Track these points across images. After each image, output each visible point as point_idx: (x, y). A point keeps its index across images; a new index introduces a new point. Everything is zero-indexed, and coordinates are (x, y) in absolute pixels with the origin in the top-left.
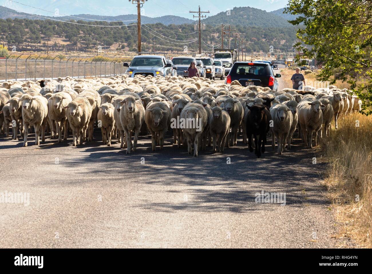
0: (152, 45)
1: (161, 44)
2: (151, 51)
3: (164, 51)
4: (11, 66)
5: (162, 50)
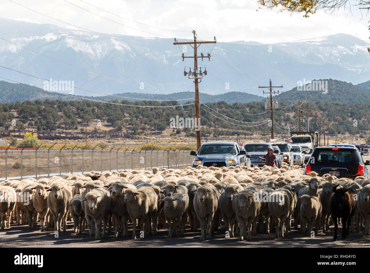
0: (213, 128)
1: (224, 128)
2: (212, 136)
3: (229, 135)
4: (42, 158)
5: (226, 135)
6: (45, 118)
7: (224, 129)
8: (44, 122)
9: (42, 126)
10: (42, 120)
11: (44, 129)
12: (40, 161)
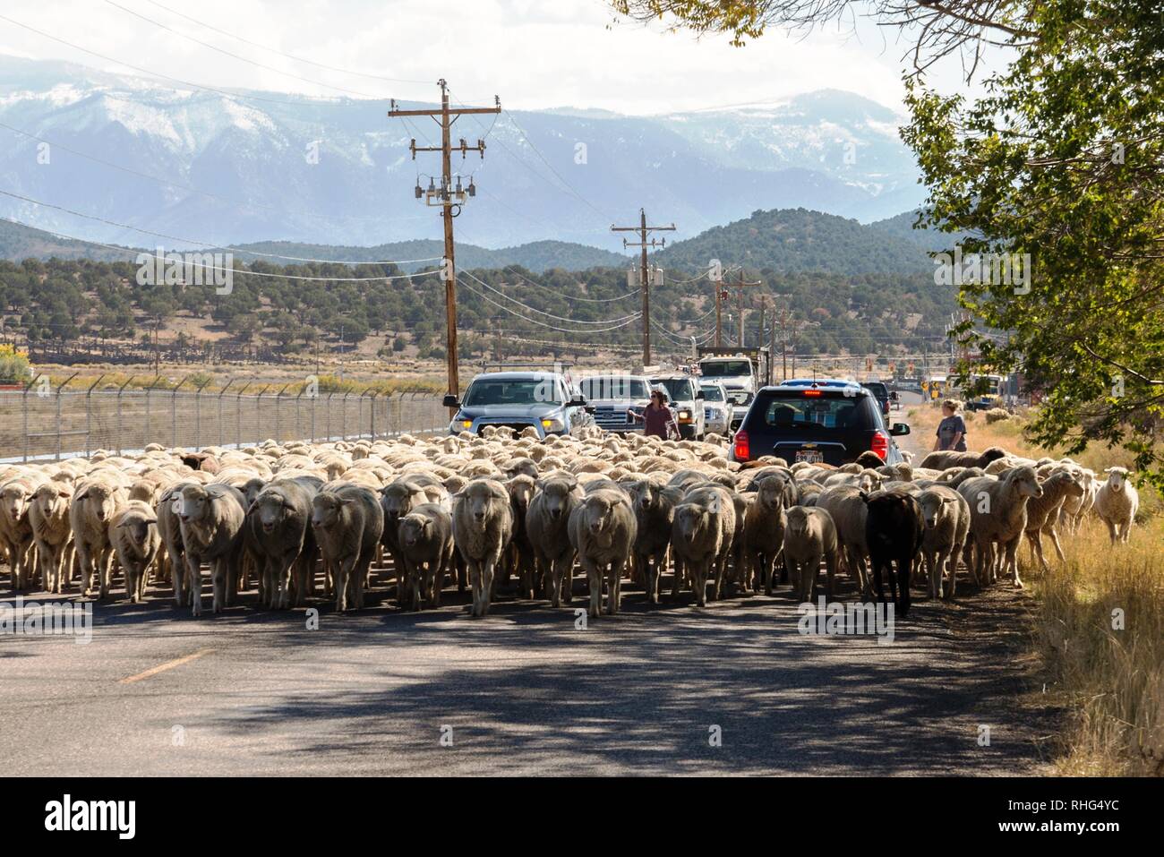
0: (492, 336)
1: (521, 336)
2: (489, 357)
4: (40, 412)
5: (525, 354)
7: (519, 340)
11: (45, 336)
12: (35, 419)
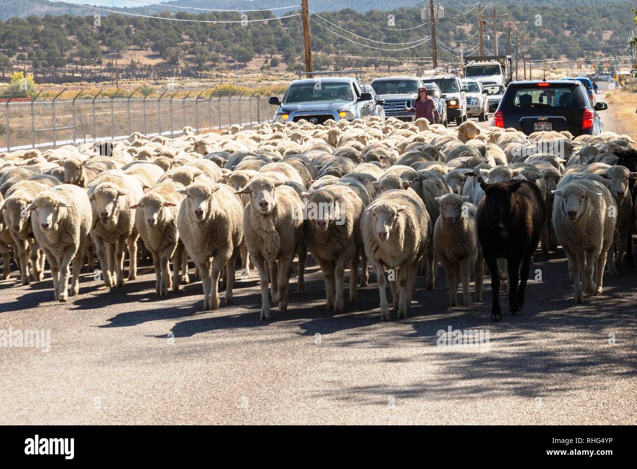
0: (334, 55)
1: (353, 54)
2: (333, 69)
3: (360, 66)
4: (43, 115)
5: (356, 66)
6: (45, 46)
7: (352, 57)
8: (44, 53)
9: (40, 60)
10: (41, 50)
11: (44, 65)
12: (40, 119)
